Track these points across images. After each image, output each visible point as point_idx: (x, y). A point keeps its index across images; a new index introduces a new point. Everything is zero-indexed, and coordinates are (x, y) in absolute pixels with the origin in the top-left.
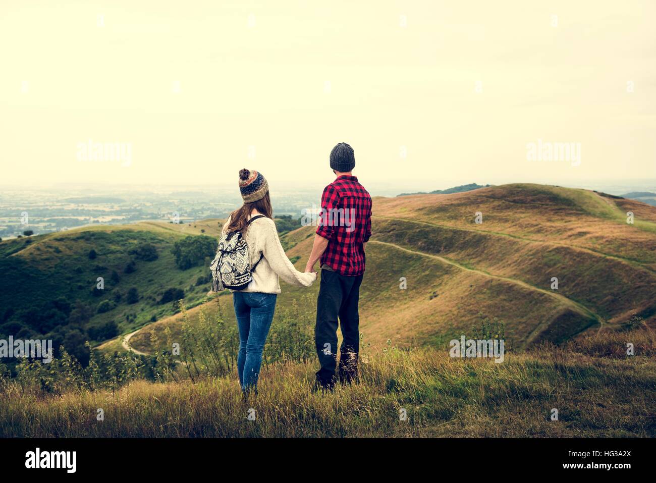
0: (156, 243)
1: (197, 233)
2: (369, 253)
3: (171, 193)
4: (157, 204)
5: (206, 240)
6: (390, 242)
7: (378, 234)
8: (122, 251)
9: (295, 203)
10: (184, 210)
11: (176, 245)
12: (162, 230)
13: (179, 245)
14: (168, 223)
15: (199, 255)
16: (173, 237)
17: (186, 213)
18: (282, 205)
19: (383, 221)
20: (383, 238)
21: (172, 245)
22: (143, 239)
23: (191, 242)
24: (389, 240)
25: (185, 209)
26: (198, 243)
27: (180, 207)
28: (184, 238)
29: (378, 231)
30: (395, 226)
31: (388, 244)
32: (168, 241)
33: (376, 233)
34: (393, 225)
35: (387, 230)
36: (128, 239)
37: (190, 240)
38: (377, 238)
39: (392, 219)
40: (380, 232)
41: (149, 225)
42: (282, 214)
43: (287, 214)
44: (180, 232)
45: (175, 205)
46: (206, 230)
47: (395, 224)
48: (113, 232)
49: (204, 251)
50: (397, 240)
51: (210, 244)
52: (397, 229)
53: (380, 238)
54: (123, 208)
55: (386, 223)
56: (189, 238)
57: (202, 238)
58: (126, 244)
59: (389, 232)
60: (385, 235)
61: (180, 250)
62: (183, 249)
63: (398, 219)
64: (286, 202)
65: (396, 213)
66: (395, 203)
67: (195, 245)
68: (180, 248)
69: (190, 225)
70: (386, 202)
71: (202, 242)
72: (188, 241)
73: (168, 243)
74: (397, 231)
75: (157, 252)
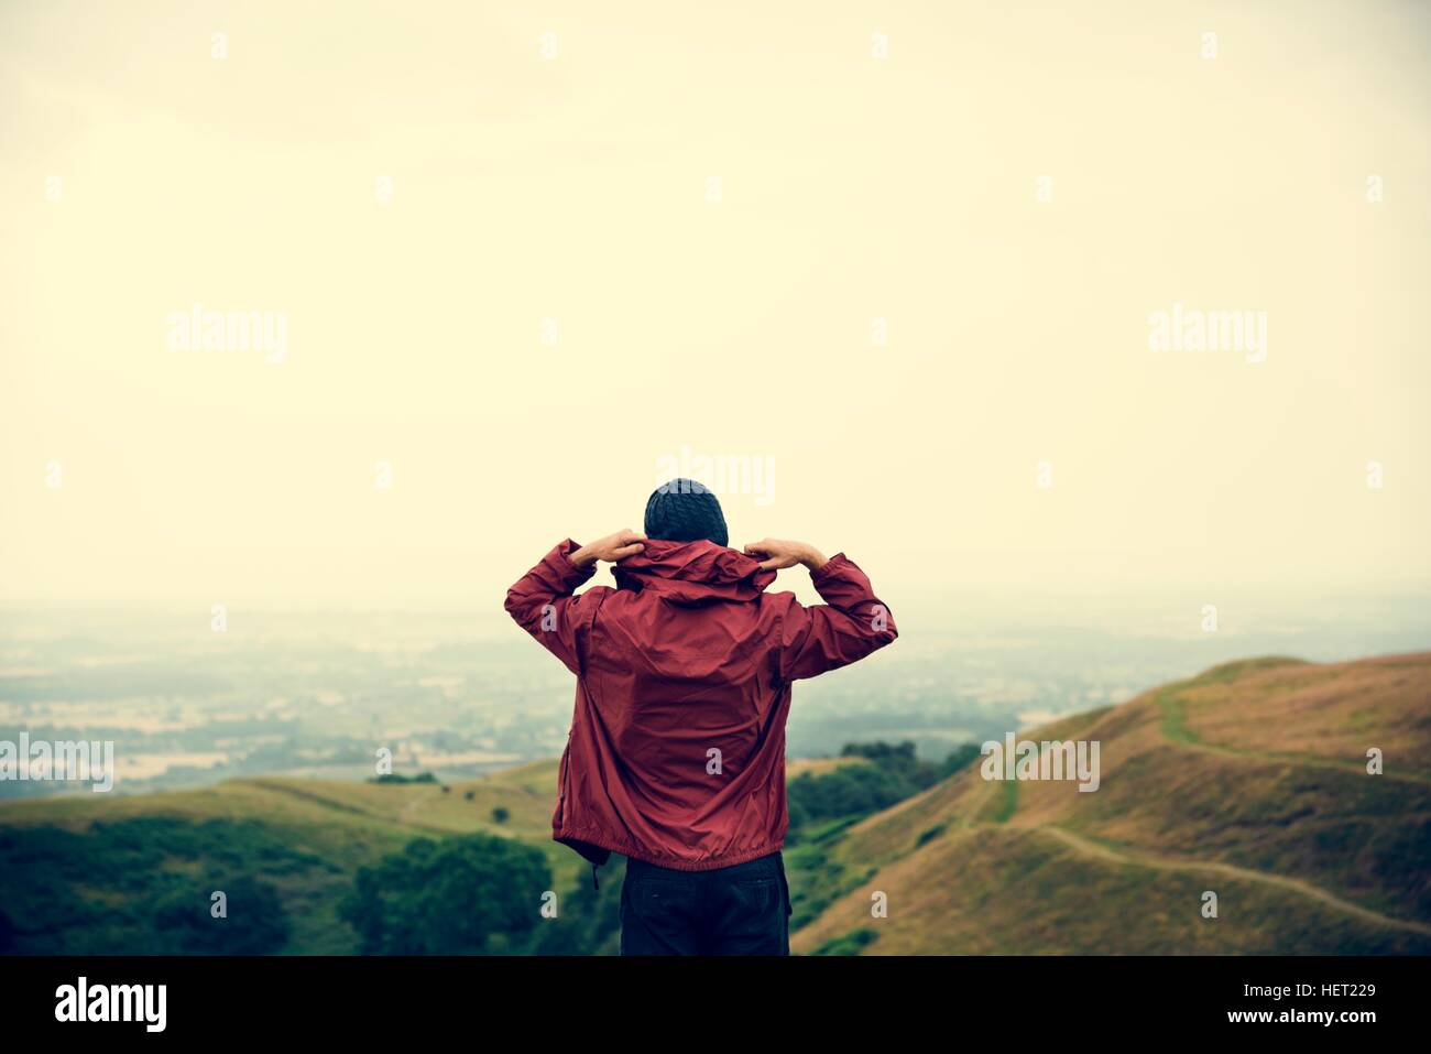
0: (283, 872)
1: (469, 822)
2: (1185, 923)
3: (430, 646)
5: (494, 857)
6: (1293, 870)
7: (1231, 833)
11: (366, 880)
12: (316, 813)
13: (375, 878)
14: (371, 781)
15: (464, 925)
16: (360, 846)
19: (1258, 773)
20: (1255, 850)
21: (349, 879)
22: (225, 857)
23: (427, 865)
24: (1286, 860)
26: (460, 871)
27: (465, 706)
28: (398, 849)
29: (1232, 819)
30: (1310, 797)
31: (1276, 881)
32: (340, 863)
33: (1225, 826)
34: (1302, 789)
35: (1277, 815)
36: (160, 858)
37: (424, 857)
38: (1224, 854)
39: (1300, 761)
40: (1243, 823)
41: (265, 793)
42: (870, 737)
43: (893, 738)
44: (394, 820)
46: (516, 812)
47: (1315, 788)
48: (97, 825)
49: (484, 905)
50: (1322, 865)
51: (512, 873)
52: (1320, 811)
53: (1239, 849)
54: (220, 717)
55: (1272, 783)
56: (419, 846)
58: (151, 878)
59: (1286, 822)
60: (1261, 838)
61: (381, 902)
62: (392, 897)
63: (1328, 764)
65: (1325, 733)
66: (1331, 688)
67: (446, 881)
68: (382, 894)
69: (446, 790)
70: (1292, 683)
71: (476, 864)
72: (415, 862)
73: (334, 870)
74: (1322, 817)
75: (285, 913)
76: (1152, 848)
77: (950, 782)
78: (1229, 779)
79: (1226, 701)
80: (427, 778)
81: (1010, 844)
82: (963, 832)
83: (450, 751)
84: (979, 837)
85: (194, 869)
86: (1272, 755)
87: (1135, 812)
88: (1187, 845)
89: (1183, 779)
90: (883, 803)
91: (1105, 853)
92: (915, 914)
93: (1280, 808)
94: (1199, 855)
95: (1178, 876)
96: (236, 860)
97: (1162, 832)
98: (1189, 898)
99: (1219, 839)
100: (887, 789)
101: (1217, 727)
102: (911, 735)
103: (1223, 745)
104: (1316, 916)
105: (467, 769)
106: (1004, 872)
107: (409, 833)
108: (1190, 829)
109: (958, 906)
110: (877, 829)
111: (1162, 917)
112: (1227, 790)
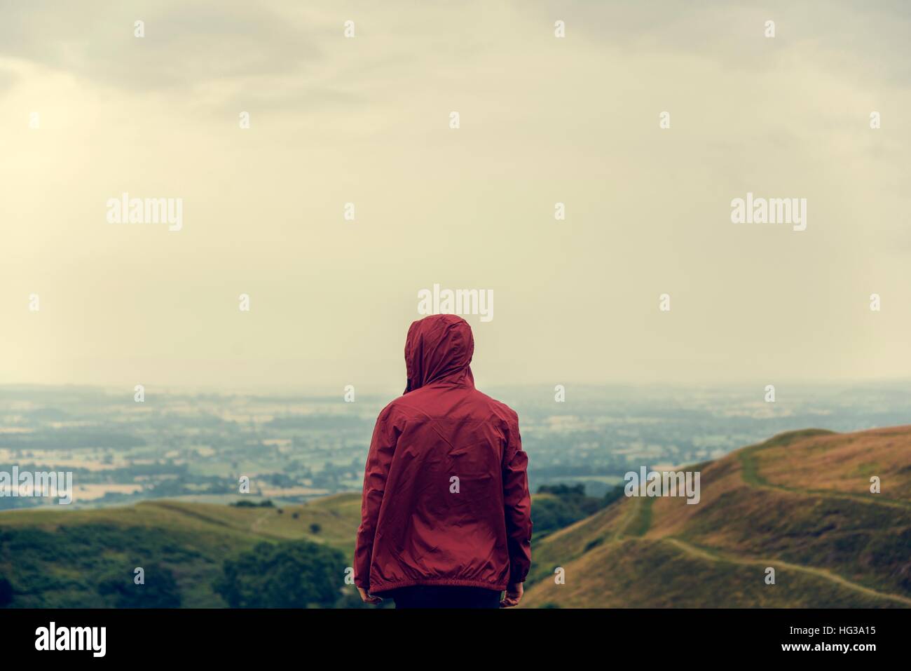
0: (178, 561)
1: (295, 533)
2: (754, 598)
3: (270, 419)
4: (229, 453)
5: (311, 556)
6: (821, 564)
7: (784, 541)
8: (83, 582)
9: (620, 448)
10: (303, 468)
11: (229, 568)
12: (198, 525)
13: (235, 567)
14: (232, 505)
16: (225, 546)
17: (308, 476)
18: (584, 455)
19: (802, 503)
20: (799, 552)
21: (218, 567)
22: (141, 551)
23: (268, 559)
24: (817, 557)
25: (307, 465)
26: (290, 563)
27: (292, 458)
28: (249, 549)
29: (785, 532)
30: (833, 518)
31: (810, 570)
32: (212, 557)
33: (781, 537)
34: (828, 513)
35: (812, 530)
36: (101, 550)
37: (266, 554)
38: (779, 554)
39: (827, 496)
40: (792, 535)
41: (165, 511)
42: (556, 481)
43: (570, 481)
44: (247, 531)
45: (279, 454)
46: (326, 526)
47: (836, 512)
48: (62, 528)
49: (305, 586)
50: (839, 560)
51: (323, 566)
52: (839, 526)
54: (137, 462)
55: (810, 509)
56: (263, 547)
57: (299, 549)
58: (96, 562)
59: (818, 534)
60: (802, 544)
61: (239, 582)
62: (246, 579)
63: (845, 497)
64: (595, 445)
65: (843, 478)
66: (848, 449)
67: (281, 569)
68: (239, 577)
69: (280, 512)
70: (825, 446)
71: (300, 560)
72: (260, 557)
73: (209, 561)
74: (840, 530)
75: (180, 587)
76: (735, 551)
77: (607, 510)
78: (783, 507)
79: (784, 458)
80: (267, 504)
81: (645, 550)
82: (616, 542)
83: (283, 487)
84: (625, 545)
85: (122, 558)
86: (810, 491)
87: (725, 529)
88: (756, 549)
89: (756, 507)
90: (564, 523)
91: (705, 555)
92: (583, 594)
93: (815, 525)
94: (764, 555)
95: (750, 569)
96: (147, 553)
97: (741, 541)
98: (757, 582)
99: (777, 545)
100: (567, 514)
101: (777, 474)
102: (583, 479)
103: (780, 486)
104: (834, 592)
105: (294, 499)
106: (641, 567)
107: (257, 539)
108: (758, 539)
109: (611, 589)
110: (559, 540)
111: (740, 594)
112: (782, 514)
